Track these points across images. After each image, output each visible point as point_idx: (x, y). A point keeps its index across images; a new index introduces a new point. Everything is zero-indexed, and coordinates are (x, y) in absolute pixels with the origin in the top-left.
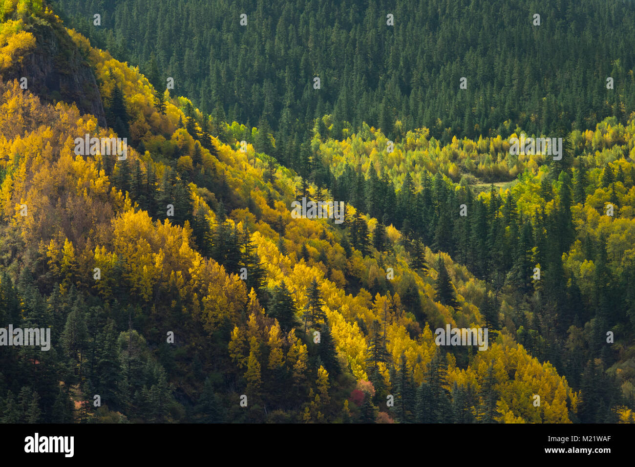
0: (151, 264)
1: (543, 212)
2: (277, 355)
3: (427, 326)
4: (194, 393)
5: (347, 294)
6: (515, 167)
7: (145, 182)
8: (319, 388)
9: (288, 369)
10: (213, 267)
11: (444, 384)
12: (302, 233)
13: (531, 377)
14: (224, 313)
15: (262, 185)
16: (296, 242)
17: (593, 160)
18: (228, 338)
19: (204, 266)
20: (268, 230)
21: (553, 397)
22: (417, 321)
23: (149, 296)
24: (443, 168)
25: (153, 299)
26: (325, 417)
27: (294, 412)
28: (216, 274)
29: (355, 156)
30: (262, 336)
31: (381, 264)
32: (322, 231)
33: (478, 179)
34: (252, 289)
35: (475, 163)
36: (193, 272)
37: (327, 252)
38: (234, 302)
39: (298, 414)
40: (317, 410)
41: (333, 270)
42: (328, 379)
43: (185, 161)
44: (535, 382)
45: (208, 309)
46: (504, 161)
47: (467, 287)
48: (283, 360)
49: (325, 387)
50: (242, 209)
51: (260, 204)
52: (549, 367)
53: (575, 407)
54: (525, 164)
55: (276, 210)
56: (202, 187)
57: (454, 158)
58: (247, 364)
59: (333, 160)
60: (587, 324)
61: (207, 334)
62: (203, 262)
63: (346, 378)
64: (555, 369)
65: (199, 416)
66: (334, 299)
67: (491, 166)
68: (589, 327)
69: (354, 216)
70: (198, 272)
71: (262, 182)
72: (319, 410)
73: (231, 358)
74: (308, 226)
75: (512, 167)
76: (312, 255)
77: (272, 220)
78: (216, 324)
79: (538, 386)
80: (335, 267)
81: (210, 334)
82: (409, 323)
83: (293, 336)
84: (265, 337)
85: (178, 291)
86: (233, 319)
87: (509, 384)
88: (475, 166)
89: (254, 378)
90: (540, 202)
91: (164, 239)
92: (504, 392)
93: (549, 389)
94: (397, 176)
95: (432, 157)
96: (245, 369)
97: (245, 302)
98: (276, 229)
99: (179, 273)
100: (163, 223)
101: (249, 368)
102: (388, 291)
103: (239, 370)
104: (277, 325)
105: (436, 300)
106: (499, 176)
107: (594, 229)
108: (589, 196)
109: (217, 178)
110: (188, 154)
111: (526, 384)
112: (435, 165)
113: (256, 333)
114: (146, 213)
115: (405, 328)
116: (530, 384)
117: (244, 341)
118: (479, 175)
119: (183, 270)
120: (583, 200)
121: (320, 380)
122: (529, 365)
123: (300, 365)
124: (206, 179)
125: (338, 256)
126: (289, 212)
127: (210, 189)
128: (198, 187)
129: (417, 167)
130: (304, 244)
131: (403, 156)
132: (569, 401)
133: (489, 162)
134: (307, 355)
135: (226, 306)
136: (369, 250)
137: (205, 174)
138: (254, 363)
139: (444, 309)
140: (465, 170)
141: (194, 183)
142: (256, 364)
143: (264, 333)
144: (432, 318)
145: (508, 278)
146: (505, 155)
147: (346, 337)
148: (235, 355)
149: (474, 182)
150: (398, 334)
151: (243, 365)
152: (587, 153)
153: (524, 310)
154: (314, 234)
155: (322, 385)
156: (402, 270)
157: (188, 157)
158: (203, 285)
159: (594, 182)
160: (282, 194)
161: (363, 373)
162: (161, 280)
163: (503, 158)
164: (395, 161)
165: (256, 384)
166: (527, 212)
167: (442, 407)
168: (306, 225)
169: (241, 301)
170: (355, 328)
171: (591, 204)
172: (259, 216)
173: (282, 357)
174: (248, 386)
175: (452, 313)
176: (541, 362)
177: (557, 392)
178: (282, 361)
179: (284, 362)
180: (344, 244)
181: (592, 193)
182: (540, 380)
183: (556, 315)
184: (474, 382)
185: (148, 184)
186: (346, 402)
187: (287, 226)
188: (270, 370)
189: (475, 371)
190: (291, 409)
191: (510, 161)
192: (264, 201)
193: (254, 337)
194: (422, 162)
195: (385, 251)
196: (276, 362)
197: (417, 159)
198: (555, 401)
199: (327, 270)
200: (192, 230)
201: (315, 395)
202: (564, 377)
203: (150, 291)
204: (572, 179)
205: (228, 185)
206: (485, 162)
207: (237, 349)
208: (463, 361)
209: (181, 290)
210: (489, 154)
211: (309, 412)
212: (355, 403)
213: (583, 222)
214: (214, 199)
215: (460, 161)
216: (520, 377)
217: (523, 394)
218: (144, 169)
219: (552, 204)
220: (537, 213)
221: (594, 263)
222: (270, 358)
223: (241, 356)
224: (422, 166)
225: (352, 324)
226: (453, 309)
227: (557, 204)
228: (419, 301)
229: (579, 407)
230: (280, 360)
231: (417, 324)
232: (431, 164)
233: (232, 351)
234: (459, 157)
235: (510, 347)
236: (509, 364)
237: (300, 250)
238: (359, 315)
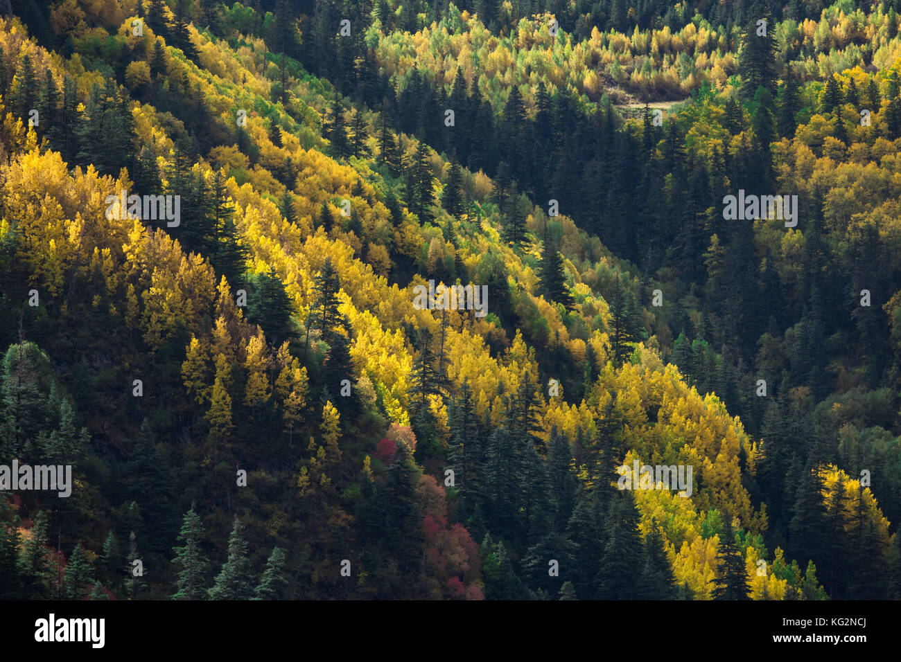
0: (62, 237)
1: (726, 152)
2: (259, 382)
3: (519, 336)
4: (125, 443)
5: (390, 284)
6: (690, 77)
7: (60, 105)
8: (324, 436)
9: (276, 405)
10: (162, 243)
11: (535, 429)
12: (323, 186)
13: (683, 418)
14: (176, 315)
15: (267, 106)
16: (313, 200)
17: (814, 68)
18: (181, 356)
19: (146, 240)
20: (268, 181)
21: (718, 450)
22: (502, 327)
23: (58, 287)
24: (575, 79)
25: (65, 293)
26: (332, 483)
27: (284, 475)
28: (165, 254)
29: (435, 57)
30: (236, 353)
31: (449, 235)
32: (356, 183)
33: (631, 96)
34: (224, 278)
35: (626, 71)
36: (129, 251)
37: (362, 216)
38: (193, 298)
39: (290, 477)
40: (320, 471)
41: (372, 245)
42: (338, 422)
43: (138, 70)
44: (690, 426)
45: (151, 310)
46: (672, 68)
47: (597, 269)
48: (268, 391)
49: (334, 435)
50: (227, 147)
51: (258, 138)
52: (715, 401)
53: (752, 465)
54: (706, 72)
55: (283, 149)
56: (164, 111)
57: (594, 61)
58: (210, 397)
59: (400, 63)
60: (789, 330)
61: (150, 349)
62: (146, 234)
63: (372, 421)
64: (723, 405)
65: (131, 480)
66: (367, 292)
67: (652, 76)
68: (792, 337)
69: (414, 157)
70: (137, 251)
71: (266, 102)
72: (323, 471)
73: (186, 388)
74: (334, 175)
75: (686, 77)
76: (337, 220)
77: (276, 164)
78: (163, 333)
79: (693, 432)
80: (375, 241)
81: (154, 349)
82: (489, 330)
83: (286, 353)
84: (240, 355)
85: (104, 280)
86: (191, 325)
87: (647, 429)
88: (626, 75)
89: (220, 420)
90: (721, 135)
91: (84, 198)
92: (639, 441)
93: (712, 437)
94: (501, 90)
95: (557, 62)
96: (207, 405)
97: (212, 298)
98: (282, 180)
99: (106, 251)
100: (85, 171)
101: (214, 403)
102: (458, 279)
103: (198, 406)
104: (261, 336)
105: (537, 295)
106: (664, 91)
107: (806, 179)
108: (801, 126)
109: (190, 97)
110: (143, 57)
111: (676, 429)
112: (562, 72)
113: (227, 348)
114: (57, 155)
115: (481, 339)
116: (682, 429)
117: (206, 361)
118: (633, 89)
119: (114, 246)
120: (790, 134)
121: (326, 424)
122: (681, 399)
123: (294, 399)
124: (171, 99)
125: (380, 223)
126: (303, 151)
127: (177, 114)
128: (157, 112)
129: (533, 76)
130: (324, 203)
131: (511, 58)
132: (743, 455)
133: (649, 69)
134: (306, 384)
135: (180, 305)
136: (431, 213)
137: (170, 90)
138: (221, 397)
139: (548, 308)
140: (611, 82)
141: (151, 105)
142: (224, 398)
143: (239, 348)
144: (528, 323)
145: (668, 255)
146: (675, 58)
147: (379, 354)
148: (192, 383)
149: (625, 101)
150: (470, 348)
151: (204, 398)
152: (806, 56)
153: (688, 308)
154: (343, 187)
155: (329, 432)
156: (486, 244)
157: (142, 64)
158: (145, 271)
159: (810, 104)
160: (299, 121)
161: (402, 412)
162: (78, 263)
163: (671, 63)
164: (498, 65)
165: (223, 430)
166: (701, 152)
167: (528, 467)
168: (330, 173)
169: (205, 297)
170: (398, 338)
171: (803, 139)
172: (254, 157)
173: (266, 386)
174: (211, 432)
175: (561, 314)
176: (702, 393)
177: (724, 441)
178: (267, 393)
179: (270, 395)
180: (391, 203)
181: (806, 122)
182: (698, 422)
183: (741, 316)
184: (590, 426)
185: (65, 108)
186: (368, 460)
187: (300, 173)
188: (247, 407)
189: (593, 408)
190: (280, 469)
191: (682, 68)
192: (264, 132)
193: (222, 355)
194: (541, 68)
195: (462, 213)
196: (257, 395)
197: (534, 64)
198: (720, 456)
199: (361, 246)
200: (132, 183)
201: (318, 448)
202: (737, 418)
203: (59, 279)
204: (777, 99)
205: (208, 108)
206: (643, 69)
207: (195, 374)
208: (575, 391)
209: (109, 279)
210: (650, 57)
211: (307, 474)
212: (383, 460)
213: (789, 169)
214: (182, 130)
215: (603, 67)
216: (667, 419)
217: (670, 444)
218: (60, 84)
219: (740, 139)
220: (716, 153)
221: (803, 233)
222: (247, 388)
223: (202, 384)
224: (541, 75)
225: (393, 332)
226: (562, 307)
227: (749, 139)
228: (508, 295)
229: (759, 466)
230: (264, 392)
231: (503, 332)
232: (556, 71)
233: (187, 376)
234: (602, 61)
235: (652, 370)
236: (649, 396)
237: (319, 213)
238: (407, 318)
